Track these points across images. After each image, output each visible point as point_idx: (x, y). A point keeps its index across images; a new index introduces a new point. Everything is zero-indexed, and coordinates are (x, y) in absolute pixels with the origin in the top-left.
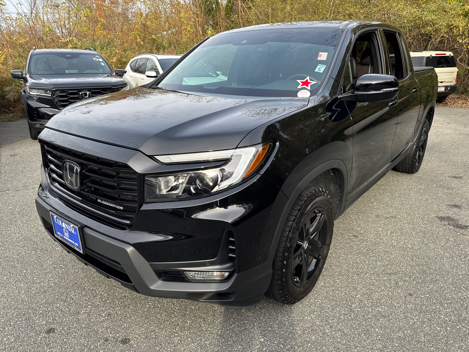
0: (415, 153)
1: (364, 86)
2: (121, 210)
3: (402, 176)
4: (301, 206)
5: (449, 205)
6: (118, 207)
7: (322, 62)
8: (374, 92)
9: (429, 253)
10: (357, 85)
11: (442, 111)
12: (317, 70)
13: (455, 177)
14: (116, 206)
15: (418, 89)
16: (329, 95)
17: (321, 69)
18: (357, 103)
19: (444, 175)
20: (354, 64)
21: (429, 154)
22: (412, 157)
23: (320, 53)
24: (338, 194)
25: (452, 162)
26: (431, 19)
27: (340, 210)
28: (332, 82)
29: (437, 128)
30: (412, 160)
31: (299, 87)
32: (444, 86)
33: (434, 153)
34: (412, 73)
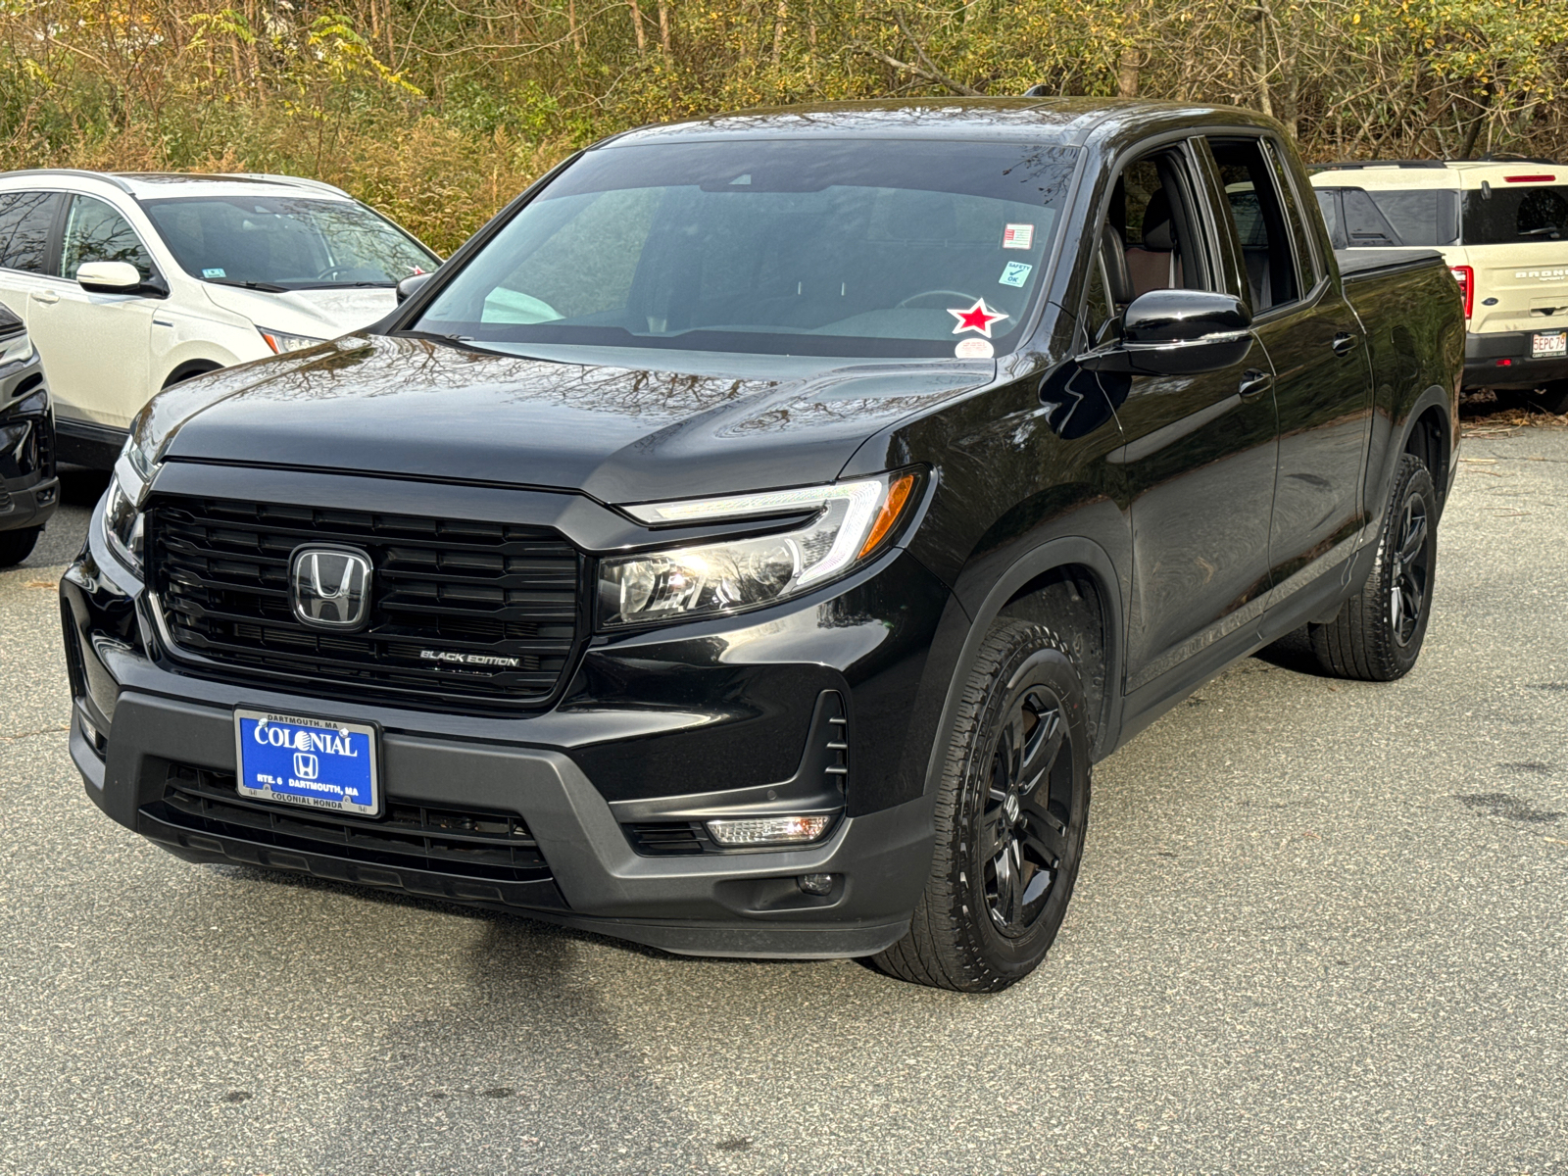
0: (1381, 590)
1: (1151, 327)
2: (510, 668)
3: (1346, 692)
4: (1000, 664)
5: (1507, 765)
6: (499, 661)
7: (1018, 255)
8: (1183, 344)
9: (1412, 878)
10: (1128, 324)
11: (1558, 451)
12: (1004, 280)
13: (1553, 686)
14: (492, 659)
15: (1352, 336)
16: (1048, 352)
17: (1016, 275)
18: (1135, 378)
19: (1511, 682)
20: (1119, 251)
21: (1466, 616)
22: (1373, 604)
23: (1010, 227)
24: (1098, 668)
25: (1552, 641)
26: (1464, 16)
27: (1107, 722)
28: (1055, 313)
29: (1523, 521)
30: (1376, 618)
31: (958, 330)
32: (1562, 331)
33: (1488, 614)
34: (1330, 279)
